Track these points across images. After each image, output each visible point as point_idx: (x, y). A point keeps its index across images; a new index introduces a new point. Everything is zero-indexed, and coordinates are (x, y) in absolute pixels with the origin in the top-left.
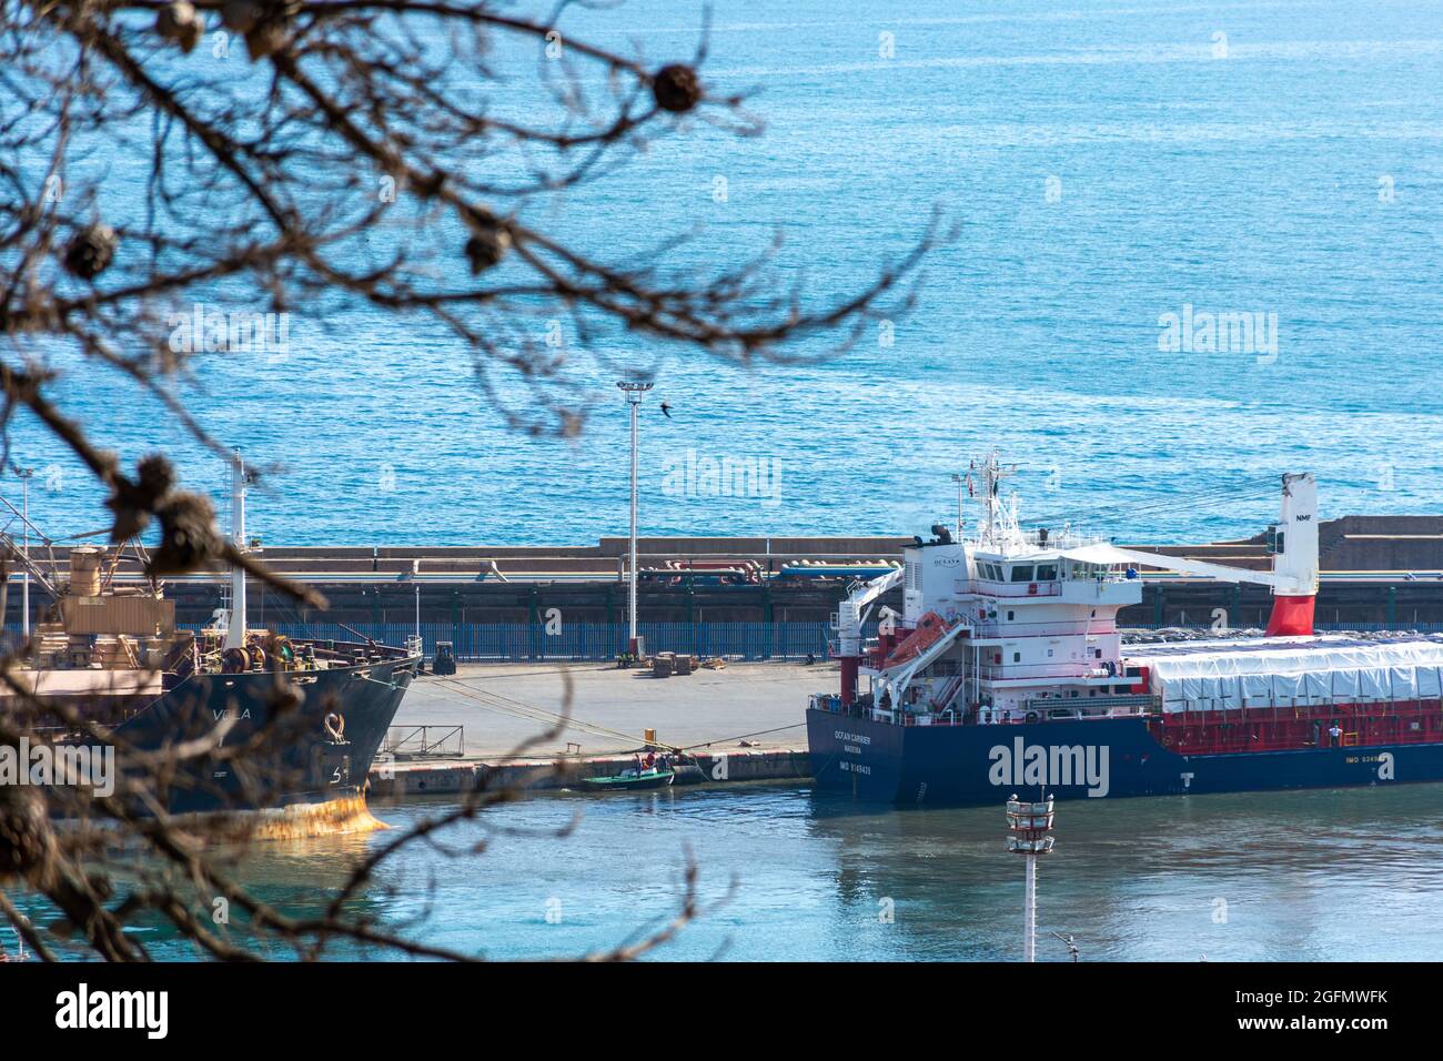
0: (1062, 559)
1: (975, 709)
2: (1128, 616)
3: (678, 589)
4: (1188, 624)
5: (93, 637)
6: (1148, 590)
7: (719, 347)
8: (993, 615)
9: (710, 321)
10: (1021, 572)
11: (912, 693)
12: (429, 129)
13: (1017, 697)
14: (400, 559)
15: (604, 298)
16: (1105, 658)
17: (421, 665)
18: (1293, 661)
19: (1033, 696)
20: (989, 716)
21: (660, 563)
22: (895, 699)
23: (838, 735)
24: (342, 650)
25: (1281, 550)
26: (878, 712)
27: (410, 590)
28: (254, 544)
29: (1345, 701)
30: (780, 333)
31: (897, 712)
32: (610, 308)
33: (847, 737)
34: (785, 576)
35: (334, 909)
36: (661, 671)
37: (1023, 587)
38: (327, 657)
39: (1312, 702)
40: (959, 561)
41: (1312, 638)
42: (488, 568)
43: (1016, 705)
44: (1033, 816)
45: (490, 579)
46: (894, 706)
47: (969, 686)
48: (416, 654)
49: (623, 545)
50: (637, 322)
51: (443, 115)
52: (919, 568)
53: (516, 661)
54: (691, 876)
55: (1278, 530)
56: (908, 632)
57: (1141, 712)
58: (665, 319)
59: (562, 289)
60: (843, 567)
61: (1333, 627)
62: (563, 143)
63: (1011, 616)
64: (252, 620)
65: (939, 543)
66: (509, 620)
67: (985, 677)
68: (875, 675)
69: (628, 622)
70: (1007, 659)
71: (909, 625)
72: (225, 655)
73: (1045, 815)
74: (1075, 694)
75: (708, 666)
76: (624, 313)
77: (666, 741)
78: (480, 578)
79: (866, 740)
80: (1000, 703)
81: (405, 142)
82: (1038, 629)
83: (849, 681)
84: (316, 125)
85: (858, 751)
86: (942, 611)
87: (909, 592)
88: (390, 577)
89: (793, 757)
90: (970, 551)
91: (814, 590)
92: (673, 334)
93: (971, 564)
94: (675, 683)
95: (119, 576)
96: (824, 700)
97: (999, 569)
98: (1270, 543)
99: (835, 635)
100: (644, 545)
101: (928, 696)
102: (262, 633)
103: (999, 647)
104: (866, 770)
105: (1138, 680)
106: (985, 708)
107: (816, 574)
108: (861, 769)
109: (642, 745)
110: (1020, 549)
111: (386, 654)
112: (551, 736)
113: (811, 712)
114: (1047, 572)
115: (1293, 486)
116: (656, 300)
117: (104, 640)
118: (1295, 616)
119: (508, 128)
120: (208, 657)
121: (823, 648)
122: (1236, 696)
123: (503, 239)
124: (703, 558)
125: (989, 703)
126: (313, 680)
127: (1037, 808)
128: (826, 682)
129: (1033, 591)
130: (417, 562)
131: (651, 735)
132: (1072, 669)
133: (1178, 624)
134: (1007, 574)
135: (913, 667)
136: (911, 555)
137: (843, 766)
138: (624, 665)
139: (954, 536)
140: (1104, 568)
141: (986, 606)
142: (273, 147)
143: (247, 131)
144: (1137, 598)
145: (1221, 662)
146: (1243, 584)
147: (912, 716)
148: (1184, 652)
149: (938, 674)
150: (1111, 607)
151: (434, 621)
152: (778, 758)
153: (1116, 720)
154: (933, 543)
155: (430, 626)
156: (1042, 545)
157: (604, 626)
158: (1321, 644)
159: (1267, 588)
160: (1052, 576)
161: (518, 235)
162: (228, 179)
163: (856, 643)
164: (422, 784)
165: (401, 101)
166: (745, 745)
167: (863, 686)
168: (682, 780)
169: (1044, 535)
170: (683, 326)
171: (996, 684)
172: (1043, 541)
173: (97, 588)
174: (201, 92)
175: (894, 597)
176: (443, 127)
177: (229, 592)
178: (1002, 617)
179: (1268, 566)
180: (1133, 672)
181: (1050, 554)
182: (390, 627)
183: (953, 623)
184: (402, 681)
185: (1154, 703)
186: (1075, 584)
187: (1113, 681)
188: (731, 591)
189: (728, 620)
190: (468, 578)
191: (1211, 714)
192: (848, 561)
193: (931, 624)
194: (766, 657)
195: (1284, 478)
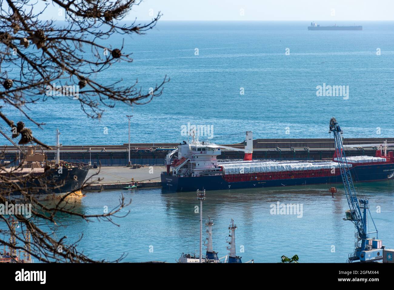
0: (207, 147)
1: (191, 174)
2: (218, 157)
3: (138, 153)
4: (229, 158)
5: (32, 162)
6: (222, 152)
7: (126, 101)
8: (194, 157)
9: (125, 97)
10: (199, 149)
11: (180, 171)
12: (71, 61)
13: (199, 172)
14: (87, 147)
15: (104, 92)
16: (214, 165)
17: (91, 167)
18: (248, 165)
19: (201, 172)
20: (194, 175)
21: (134, 148)
22: (177, 172)
23: (167, 179)
24: (77, 164)
25: (246, 145)
26: (173, 175)
27: (89, 153)
28: (61, 145)
29: (258, 172)
30: (137, 99)
31: (177, 175)
32: (106, 94)
33: (168, 179)
34: (157, 150)
35: (57, 206)
36: (134, 168)
37: (199, 152)
38: (74, 165)
39: (252, 172)
40: (188, 147)
41: (252, 161)
42: (103, 149)
43: (198, 173)
44: (201, 193)
45: (104, 151)
46: (177, 174)
47: (190, 170)
48: (90, 165)
49: (128, 145)
50: (110, 97)
51: (75, 59)
52: (181, 149)
53: (108, 166)
54: (123, 199)
55: (246, 141)
56: (179, 160)
57: (221, 174)
58: (116, 96)
59: (97, 91)
60: (167, 148)
61: (256, 159)
62: (97, 64)
63: (197, 157)
64: (60, 159)
65: (184, 144)
66: (107, 159)
67: (193, 168)
68: (173, 168)
69: (128, 159)
70: (197, 165)
71: (179, 159)
72: (55, 165)
73: (204, 193)
74: (209, 171)
75: (143, 167)
76: (108, 95)
77: (135, 180)
78: (102, 151)
79: (172, 180)
80: (196, 173)
81: (68, 64)
82: (202, 159)
83: (168, 169)
84: (51, 61)
85: (170, 182)
86: (185, 156)
87: (179, 153)
88: (86, 151)
89: (158, 183)
90: (190, 145)
91: (162, 153)
92: (118, 99)
93: (190, 148)
94: (137, 170)
95: (36, 151)
96: (164, 172)
97: (195, 149)
98: (244, 144)
99: (166, 161)
100: (131, 145)
101: (183, 172)
102: (62, 161)
103: (195, 163)
104: (172, 185)
105: (220, 169)
106: (193, 174)
107: (162, 150)
108: (170, 185)
109: (131, 181)
110: (199, 145)
111: (85, 165)
112: (97, 174)
113: (161, 175)
114: (204, 149)
115: (248, 134)
116: (114, 93)
117: (34, 163)
118: (249, 157)
119: (85, 61)
120: (53, 165)
121: (164, 163)
122: (238, 172)
123: (86, 82)
124: (142, 147)
125: (194, 173)
126: (71, 169)
127: (202, 192)
128: (165, 169)
129: (201, 153)
130: (90, 148)
131: (133, 179)
132: (208, 167)
133: (228, 159)
134: (197, 150)
135: (180, 167)
136: (179, 146)
137: (167, 184)
138: (128, 166)
139: (187, 142)
140: (214, 148)
141: (193, 155)
142: (43, 65)
143: (39, 62)
144: (220, 154)
145: (235, 165)
146: (239, 151)
147: (180, 175)
148: (229, 164)
149: (184, 168)
150: (215, 155)
151: (93, 159)
152: (155, 183)
153: (217, 176)
154: (183, 144)
155: (92, 160)
156: (203, 144)
157: (124, 159)
158: (253, 162)
159: (244, 152)
160: (205, 150)
161: (88, 81)
162: (35, 71)
163: (170, 162)
164: (91, 188)
165: (67, 56)
166: (150, 181)
167: (171, 170)
168: (138, 187)
169: (203, 142)
170: (119, 98)
171: (195, 169)
172: (203, 143)
173: (32, 153)
174: (30, 55)
175: (176, 154)
176: (74, 61)
177: (56, 154)
178: (196, 157)
179: (244, 148)
180: (220, 167)
181: (205, 146)
182: (85, 160)
183: (187, 158)
184: (88, 170)
185: (223, 173)
186: (209, 151)
187: (216, 169)
188: (147, 153)
189: (146, 158)
190: (100, 151)
191: (234, 175)
192: (168, 147)
193: (183, 159)
194: (153, 165)
195: (247, 132)
